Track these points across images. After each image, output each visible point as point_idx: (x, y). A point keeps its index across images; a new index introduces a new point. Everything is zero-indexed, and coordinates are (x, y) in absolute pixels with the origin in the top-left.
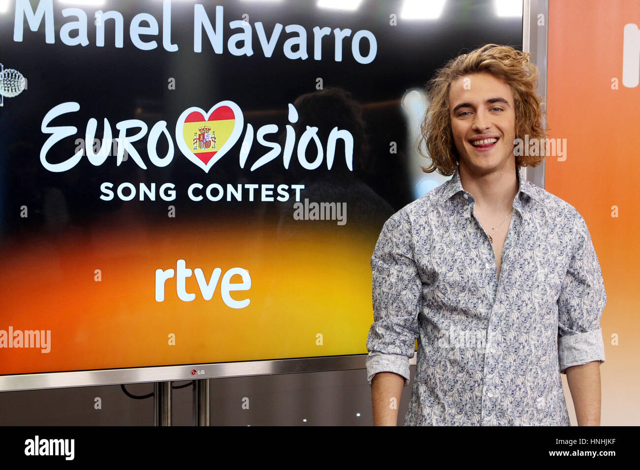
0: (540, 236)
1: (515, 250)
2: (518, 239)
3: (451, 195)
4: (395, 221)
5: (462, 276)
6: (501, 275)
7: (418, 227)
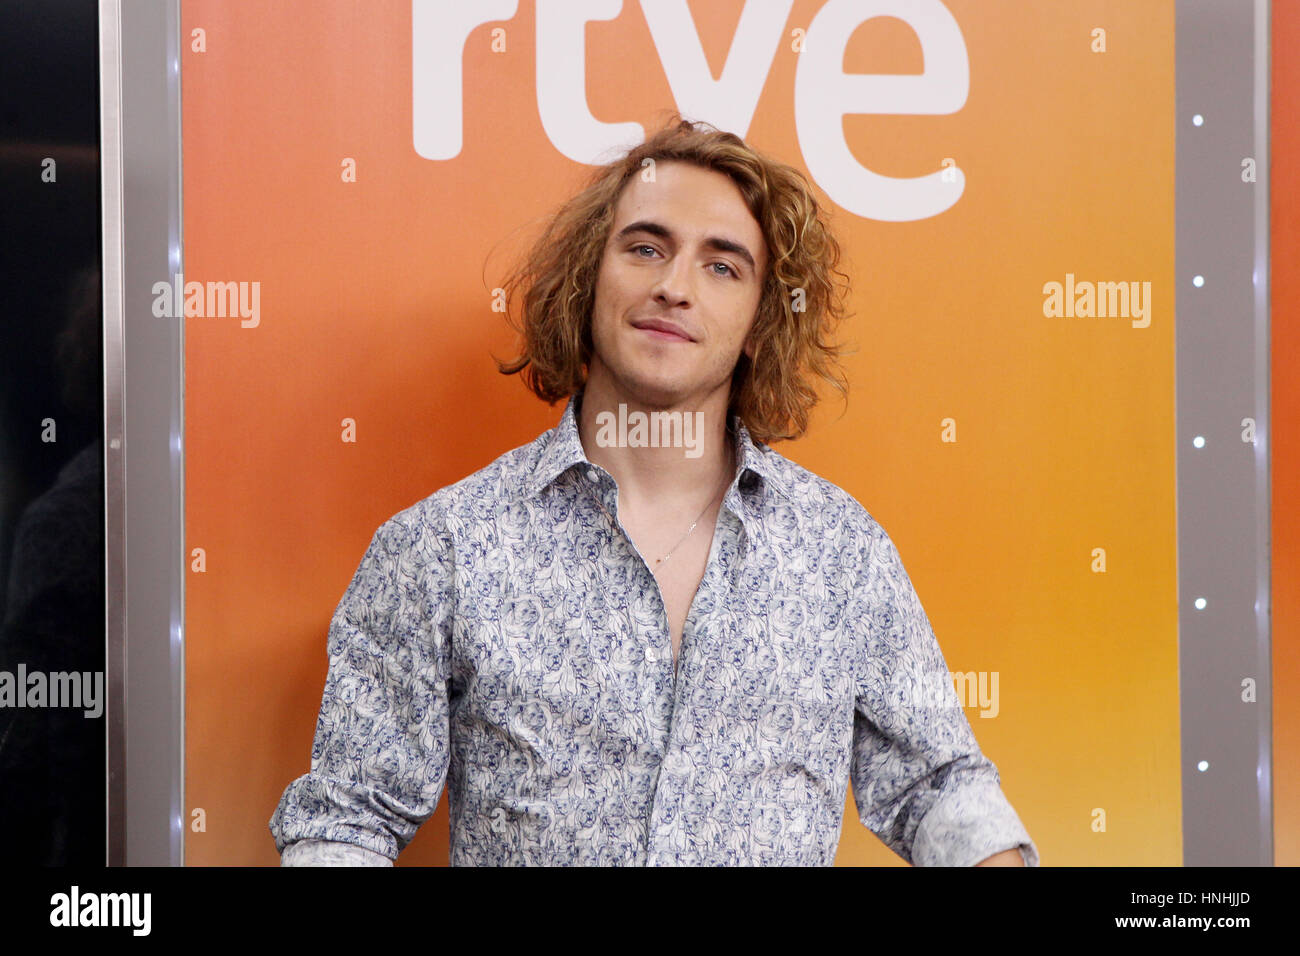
0: (784, 578)
1: (724, 617)
2: (731, 590)
3: (555, 473)
4: (405, 528)
5: (584, 681)
6: (682, 677)
7: (468, 549)
